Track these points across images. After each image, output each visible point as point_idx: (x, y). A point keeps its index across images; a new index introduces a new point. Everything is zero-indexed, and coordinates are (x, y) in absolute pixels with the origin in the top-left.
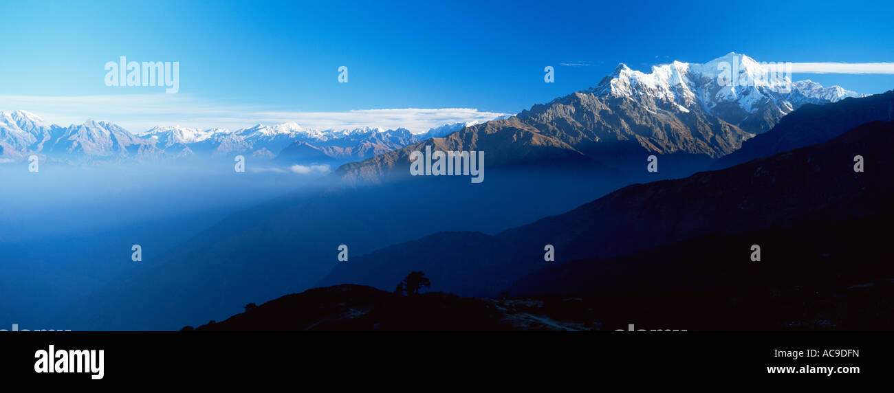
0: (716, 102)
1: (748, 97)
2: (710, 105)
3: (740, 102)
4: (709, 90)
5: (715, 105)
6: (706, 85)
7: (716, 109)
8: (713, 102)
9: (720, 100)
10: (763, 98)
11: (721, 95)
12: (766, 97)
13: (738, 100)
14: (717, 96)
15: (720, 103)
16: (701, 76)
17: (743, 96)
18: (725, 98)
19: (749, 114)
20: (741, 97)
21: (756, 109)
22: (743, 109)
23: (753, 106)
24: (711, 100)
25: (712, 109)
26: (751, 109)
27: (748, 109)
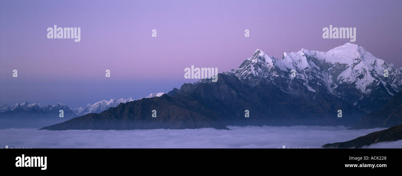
0: (337, 83)
1: (363, 80)
2: (332, 86)
3: (356, 84)
4: (332, 74)
5: (336, 86)
6: (329, 69)
7: (337, 89)
8: (335, 84)
9: (341, 82)
10: (375, 81)
11: (341, 78)
12: (377, 81)
13: (355, 82)
14: (338, 78)
15: (340, 85)
16: (325, 61)
17: (359, 79)
18: (345, 81)
19: (364, 95)
20: (357, 80)
21: (369, 90)
22: (360, 90)
23: (367, 88)
24: (333, 82)
25: (335, 89)
26: (366, 90)
27: (363, 91)
